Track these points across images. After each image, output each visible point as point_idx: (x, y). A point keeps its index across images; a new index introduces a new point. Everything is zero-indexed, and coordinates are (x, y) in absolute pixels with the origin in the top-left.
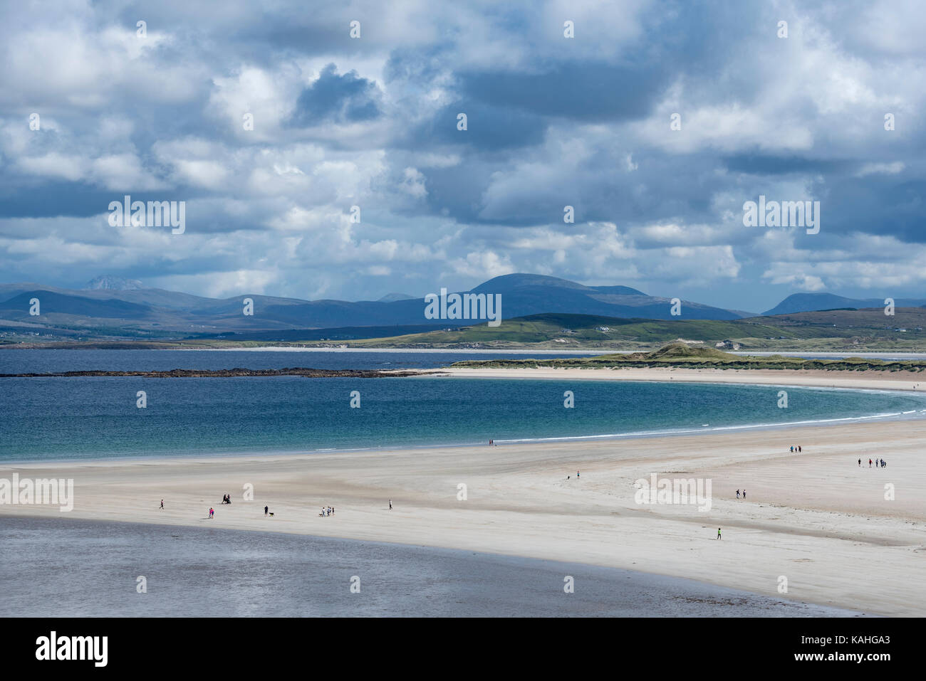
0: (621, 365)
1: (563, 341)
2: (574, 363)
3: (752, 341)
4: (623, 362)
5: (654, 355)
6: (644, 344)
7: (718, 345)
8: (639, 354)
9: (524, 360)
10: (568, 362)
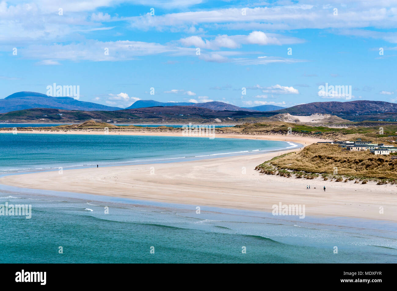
0: (68, 129)
1: (43, 119)
2: (47, 129)
3: (121, 120)
4: (68, 128)
5: (81, 125)
6: (77, 121)
7: (108, 121)
8: (75, 125)
9: (27, 127)
10: (45, 128)
